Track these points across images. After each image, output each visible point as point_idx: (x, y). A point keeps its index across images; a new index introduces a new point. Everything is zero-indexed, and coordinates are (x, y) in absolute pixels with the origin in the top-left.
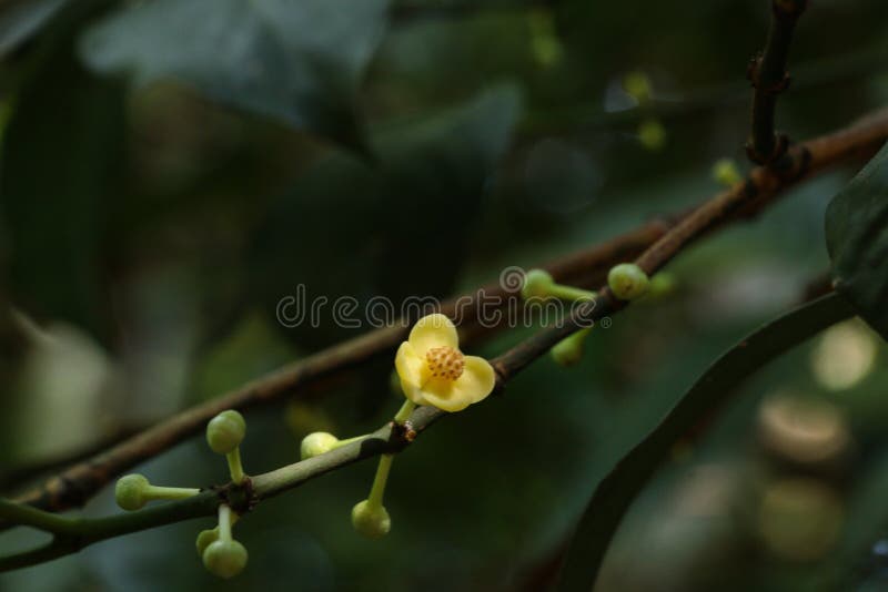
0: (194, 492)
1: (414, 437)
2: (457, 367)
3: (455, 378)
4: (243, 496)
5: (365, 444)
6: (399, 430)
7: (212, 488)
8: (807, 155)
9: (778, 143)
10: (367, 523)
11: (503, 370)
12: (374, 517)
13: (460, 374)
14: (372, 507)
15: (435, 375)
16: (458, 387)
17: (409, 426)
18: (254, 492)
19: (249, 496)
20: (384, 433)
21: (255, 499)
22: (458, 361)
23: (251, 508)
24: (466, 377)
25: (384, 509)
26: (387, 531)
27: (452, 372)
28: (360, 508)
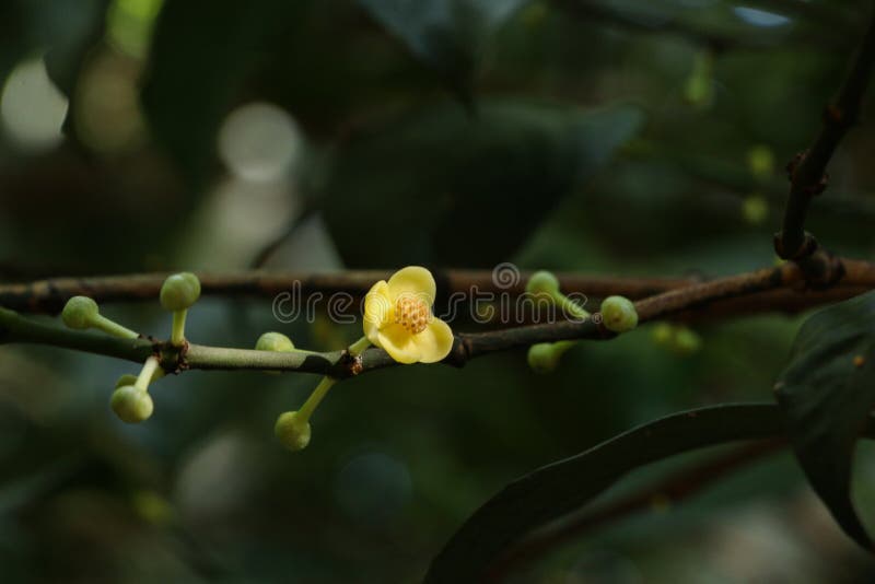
0: (133, 335)
1: (361, 372)
2: (420, 323)
3: (414, 332)
4: (177, 357)
5: (309, 359)
6: (348, 359)
7: (150, 338)
8: (841, 271)
9: (805, 245)
10: (288, 432)
11: (470, 347)
12: (295, 428)
13: (420, 331)
14: (299, 420)
15: (397, 322)
16: (415, 342)
17: (359, 360)
18: (186, 357)
19: (181, 360)
20: (332, 357)
21: (186, 365)
22: (423, 319)
23: (178, 371)
24: (426, 336)
25: (308, 425)
26: (303, 447)
27: (413, 326)
28: (288, 417)
